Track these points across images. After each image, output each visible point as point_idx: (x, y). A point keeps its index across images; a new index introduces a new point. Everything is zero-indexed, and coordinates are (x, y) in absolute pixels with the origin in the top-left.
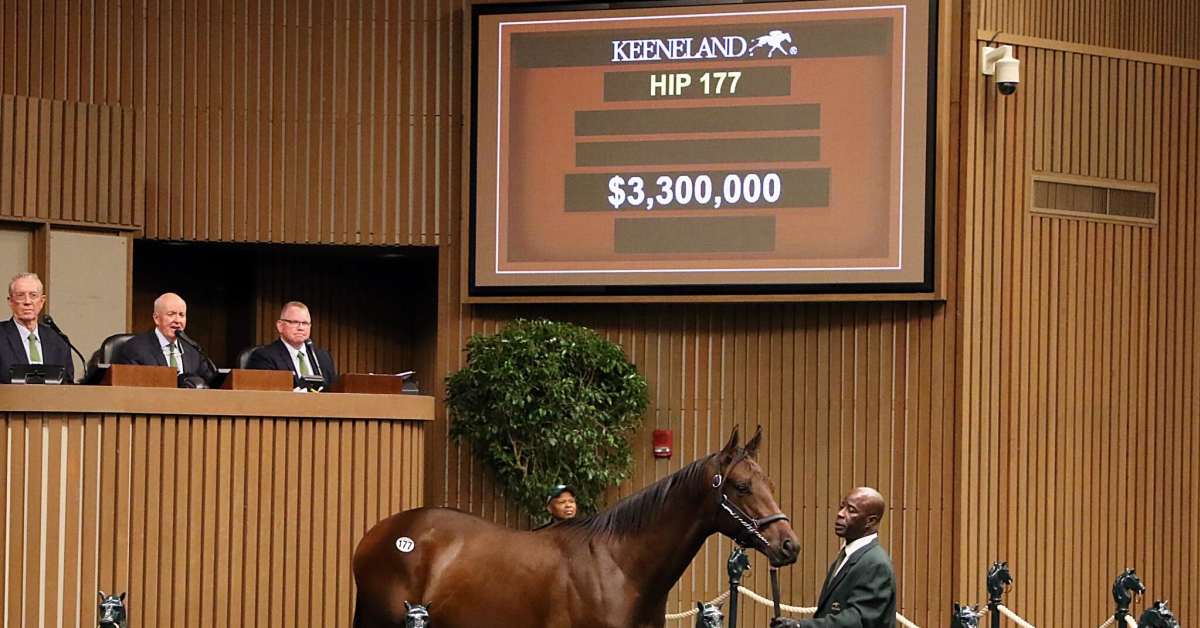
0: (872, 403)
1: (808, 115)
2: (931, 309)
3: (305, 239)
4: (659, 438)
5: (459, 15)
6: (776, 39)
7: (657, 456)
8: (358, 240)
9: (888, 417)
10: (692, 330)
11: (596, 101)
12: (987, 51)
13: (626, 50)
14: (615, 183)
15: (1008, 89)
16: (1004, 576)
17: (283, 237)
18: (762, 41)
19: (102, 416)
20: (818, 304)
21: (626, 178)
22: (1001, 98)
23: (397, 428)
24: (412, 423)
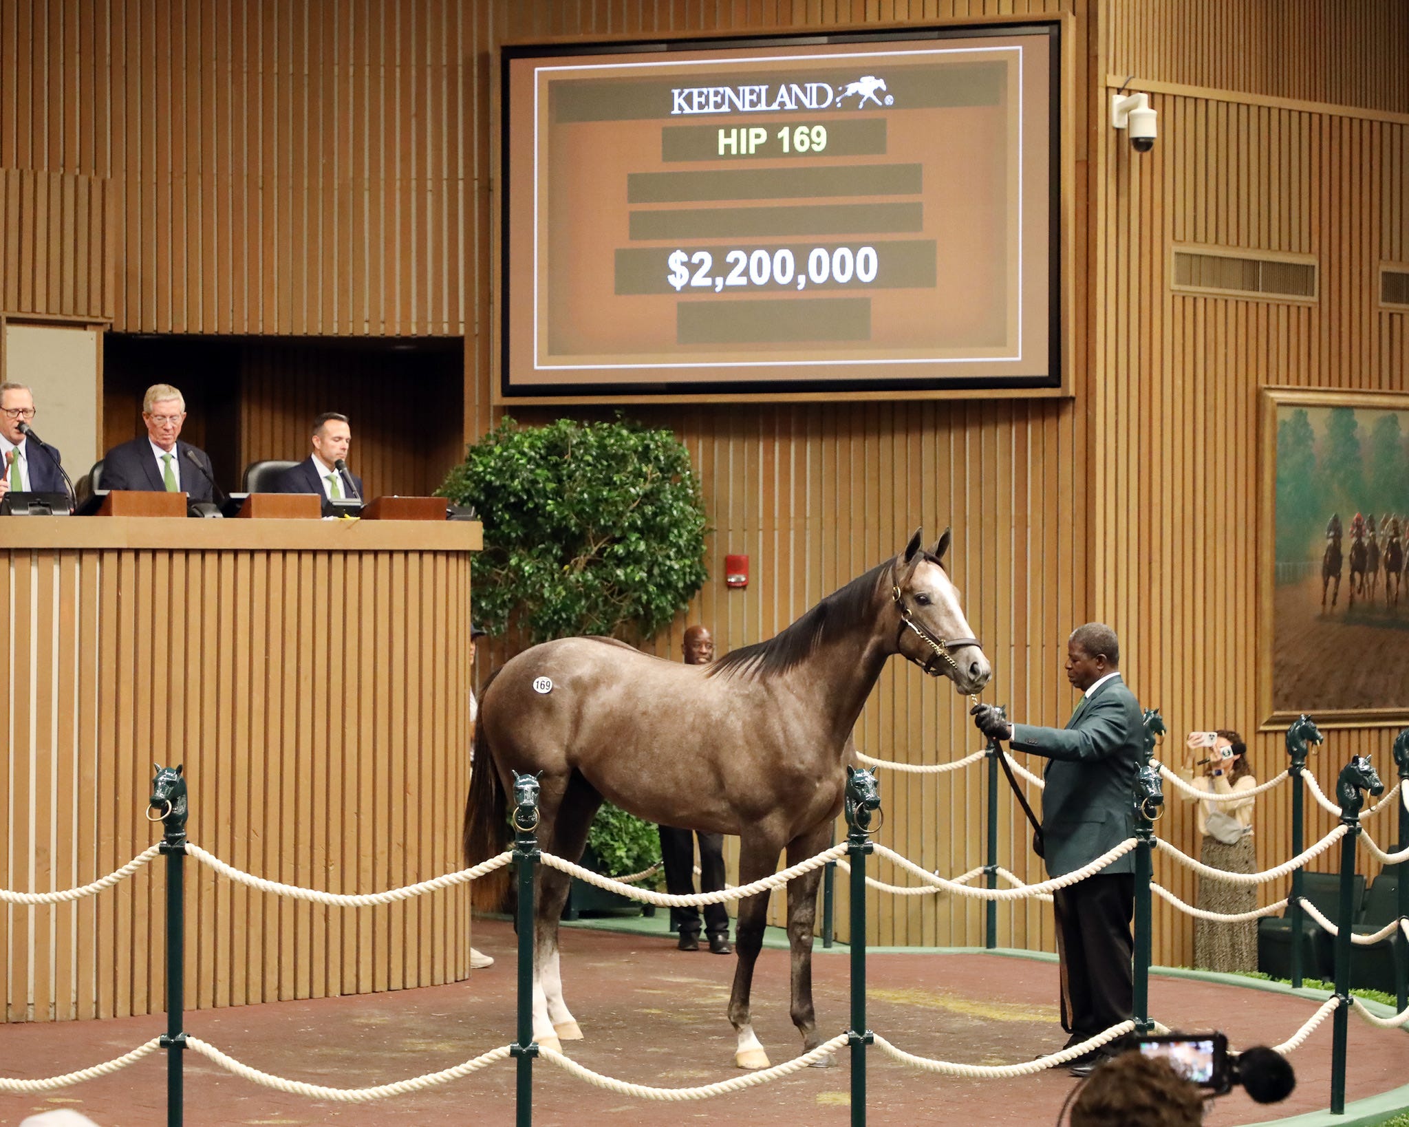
0: (988, 519)
1: (909, 177)
2: (1056, 407)
3: (302, 330)
4: (733, 564)
5: (484, 59)
6: (867, 86)
7: (730, 586)
8: (366, 330)
9: (1006, 538)
10: (770, 434)
11: (653, 162)
12: (1118, 100)
13: (689, 99)
14: (676, 259)
15: (1144, 145)
16: (1157, 725)
17: (275, 325)
18: (852, 89)
19: (101, 552)
20: (921, 403)
21: (690, 253)
22: (1136, 155)
23: (441, 560)
24: (458, 554)
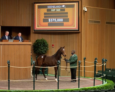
0: (73, 42)
1: (67, 13)
2: (79, 32)
3: (17, 26)
5: (32, 3)
7: (52, 47)
8: (22, 26)
10: (56, 35)
11: (46, 12)
12: (84, 8)
13: (49, 7)
15: (86, 11)
16: (85, 58)
17: (15, 26)
18: (62, 6)
20: (68, 32)
23: (28, 45)
24: (30, 45)
